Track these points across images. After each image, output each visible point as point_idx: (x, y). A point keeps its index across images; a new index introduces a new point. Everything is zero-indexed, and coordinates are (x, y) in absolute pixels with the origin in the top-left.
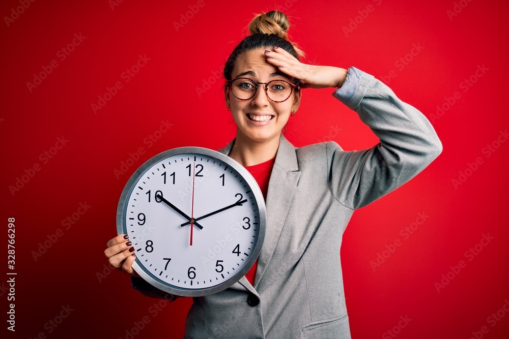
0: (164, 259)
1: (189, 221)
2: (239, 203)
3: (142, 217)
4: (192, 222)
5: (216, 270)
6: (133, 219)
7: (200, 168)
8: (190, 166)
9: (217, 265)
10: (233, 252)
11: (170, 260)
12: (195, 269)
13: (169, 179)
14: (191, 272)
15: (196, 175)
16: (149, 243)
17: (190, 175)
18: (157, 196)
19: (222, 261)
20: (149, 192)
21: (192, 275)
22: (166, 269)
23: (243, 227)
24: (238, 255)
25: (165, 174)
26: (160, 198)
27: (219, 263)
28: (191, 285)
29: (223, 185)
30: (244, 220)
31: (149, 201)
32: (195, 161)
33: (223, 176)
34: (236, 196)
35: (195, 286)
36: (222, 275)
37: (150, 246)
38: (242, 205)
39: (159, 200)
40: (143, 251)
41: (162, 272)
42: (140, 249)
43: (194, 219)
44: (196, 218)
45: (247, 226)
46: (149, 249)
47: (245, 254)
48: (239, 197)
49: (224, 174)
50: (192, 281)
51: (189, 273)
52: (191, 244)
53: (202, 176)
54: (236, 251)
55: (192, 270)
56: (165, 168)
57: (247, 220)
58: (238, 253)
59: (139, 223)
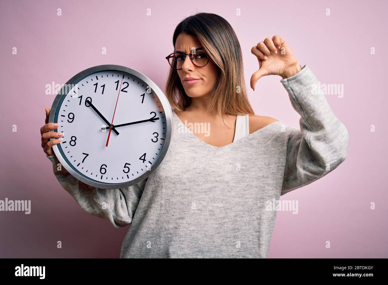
0: (83, 154)
1: (109, 126)
2: (152, 120)
3: (71, 116)
4: (112, 128)
5: (124, 170)
6: (64, 116)
7: (126, 85)
8: (118, 82)
9: (125, 167)
10: (140, 159)
11: (88, 155)
12: (106, 167)
13: (100, 89)
14: (103, 168)
15: (122, 90)
16: (74, 139)
17: (117, 89)
18: (87, 101)
19: (130, 164)
20: (81, 97)
21: (103, 171)
22: (83, 162)
23: (152, 140)
24: (144, 162)
25: (97, 84)
26: (89, 103)
27: (127, 165)
28: (101, 179)
29: (142, 103)
30: (154, 134)
31: (80, 104)
32: (123, 78)
33: (144, 95)
34: (151, 113)
35: (104, 180)
36: (127, 175)
37: (74, 141)
38: (154, 122)
39: (88, 105)
40: (68, 144)
41: (79, 164)
42: (66, 142)
43: (113, 125)
44: (115, 125)
45: (155, 140)
46: (73, 143)
47: (149, 162)
48: (153, 115)
49: (144, 94)
50: (102, 176)
51: (101, 169)
52: (107, 146)
53: (127, 92)
54: (143, 158)
55: (104, 167)
56: (97, 79)
57: (156, 135)
58: (144, 160)
59: (68, 120)
